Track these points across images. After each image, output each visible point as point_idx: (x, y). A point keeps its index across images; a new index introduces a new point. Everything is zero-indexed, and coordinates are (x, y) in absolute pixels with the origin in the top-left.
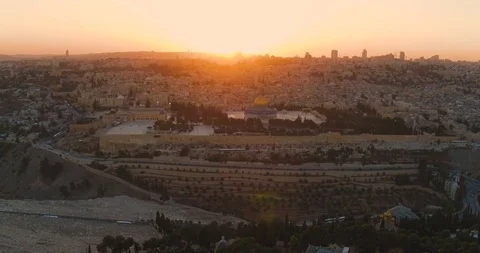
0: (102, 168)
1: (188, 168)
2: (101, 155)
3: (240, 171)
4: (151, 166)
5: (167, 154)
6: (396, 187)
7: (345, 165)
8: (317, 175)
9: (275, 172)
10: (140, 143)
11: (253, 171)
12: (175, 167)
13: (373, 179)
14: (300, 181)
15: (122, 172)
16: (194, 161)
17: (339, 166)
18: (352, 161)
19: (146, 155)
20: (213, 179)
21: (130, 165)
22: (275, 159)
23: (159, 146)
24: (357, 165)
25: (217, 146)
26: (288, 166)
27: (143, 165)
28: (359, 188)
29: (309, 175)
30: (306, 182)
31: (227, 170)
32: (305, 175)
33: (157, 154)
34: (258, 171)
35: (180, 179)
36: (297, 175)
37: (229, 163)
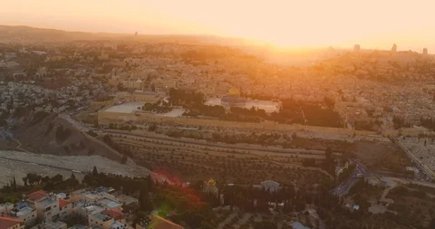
0: (95, 135)
1: (151, 140)
2: (97, 126)
3: (187, 145)
4: (128, 136)
5: (141, 129)
6: (303, 168)
7: (269, 147)
8: (244, 153)
9: (211, 148)
10: (126, 119)
11: (196, 146)
12: (143, 139)
13: (286, 160)
14: (229, 156)
15: (107, 139)
16: (158, 136)
17: (264, 148)
18: (275, 145)
19: (127, 128)
20: (167, 149)
21: (114, 135)
22: (217, 138)
23: (138, 123)
24: (279, 148)
25: (179, 125)
26: (224, 144)
27: (123, 136)
28: (272, 166)
29: (238, 153)
30: (233, 157)
31: (178, 144)
32: (234, 152)
33: (135, 128)
34: (199, 146)
35: (145, 147)
36: (228, 152)
37: (183, 139)
